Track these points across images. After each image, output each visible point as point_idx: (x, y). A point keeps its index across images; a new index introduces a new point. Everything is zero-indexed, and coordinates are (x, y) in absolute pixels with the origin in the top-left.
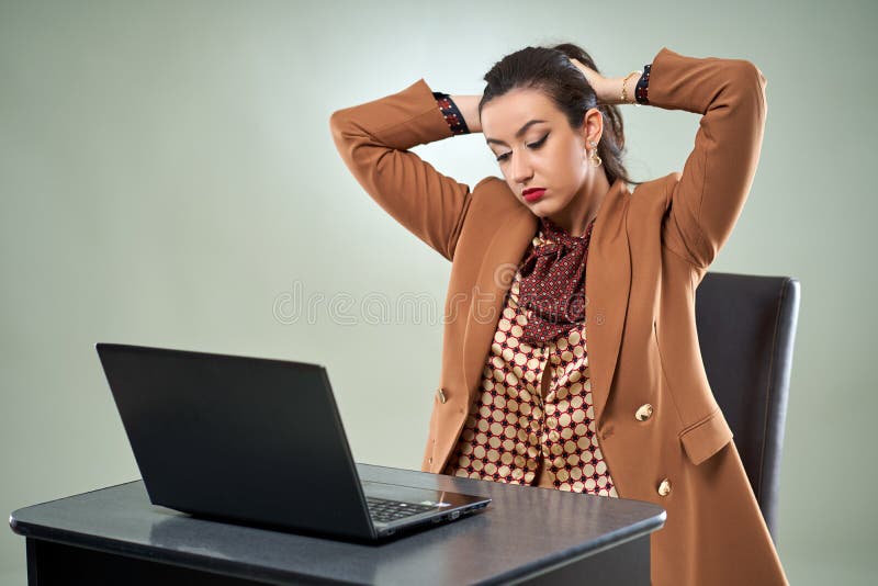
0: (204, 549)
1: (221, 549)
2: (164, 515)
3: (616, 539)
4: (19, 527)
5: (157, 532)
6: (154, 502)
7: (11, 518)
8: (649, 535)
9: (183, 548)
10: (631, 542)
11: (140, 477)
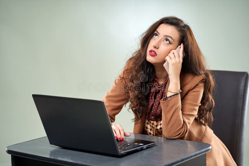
0: (66, 159)
1: (71, 159)
2: (54, 148)
3: (196, 155)
4: (9, 152)
5: (52, 153)
6: (51, 143)
7: (6, 149)
8: (206, 154)
9: (59, 159)
10: (200, 156)
11: (46, 135)
